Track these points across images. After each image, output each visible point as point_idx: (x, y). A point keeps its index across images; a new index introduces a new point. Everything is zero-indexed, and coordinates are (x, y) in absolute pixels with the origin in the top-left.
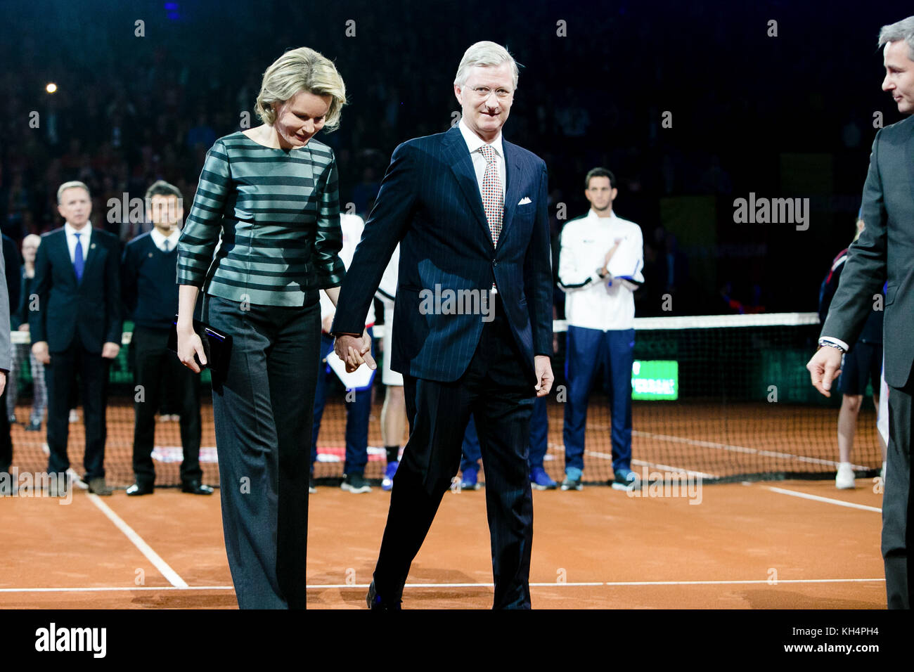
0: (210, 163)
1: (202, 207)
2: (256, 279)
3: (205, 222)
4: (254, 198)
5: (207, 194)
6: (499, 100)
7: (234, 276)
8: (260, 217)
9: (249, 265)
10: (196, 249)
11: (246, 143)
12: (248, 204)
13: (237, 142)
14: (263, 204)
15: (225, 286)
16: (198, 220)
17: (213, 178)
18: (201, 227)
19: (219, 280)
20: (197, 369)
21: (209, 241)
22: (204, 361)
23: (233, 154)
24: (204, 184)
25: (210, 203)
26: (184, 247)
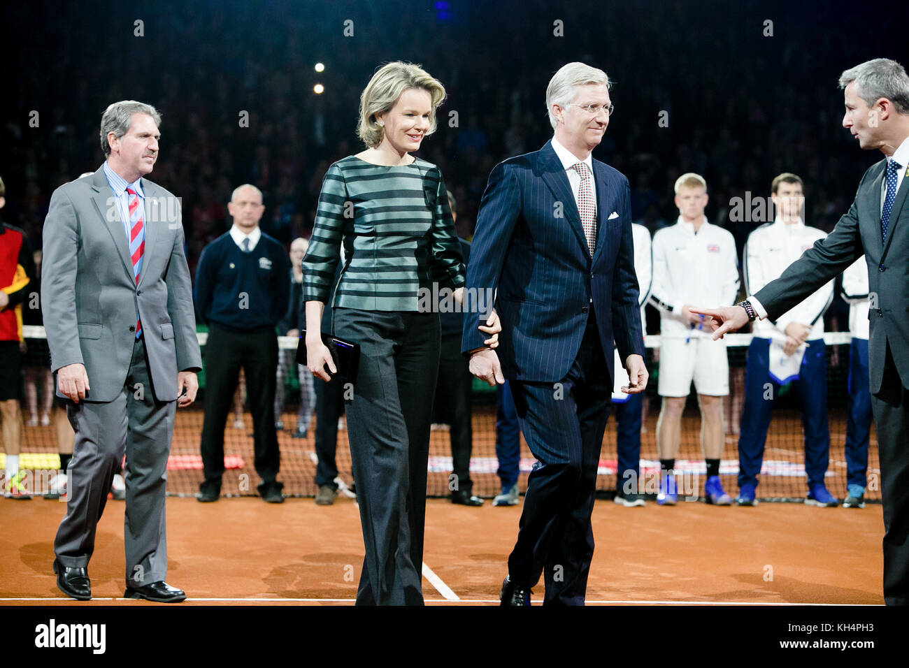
0: (328, 187)
1: (324, 227)
2: (382, 288)
3: (327, 241)
4: (373, 211)
5: (328, 215)
7: (362, 287)
8: (380, 229)
9: (375, 276)
10: (321, 267)
11: (358, 164)
12: (368, 218)
13: (351, 164)
14: (380, 216)
15: (355, 297)
16: (320, 239)
17: (333, 199)
18: (323, 246)
19: (348, 293)
20: (328, 378)
21: (333, 259)
22: (334, 370)
23: (346, 175)
24: (324, 206)
25: (331, 222)
26: (309, 265)
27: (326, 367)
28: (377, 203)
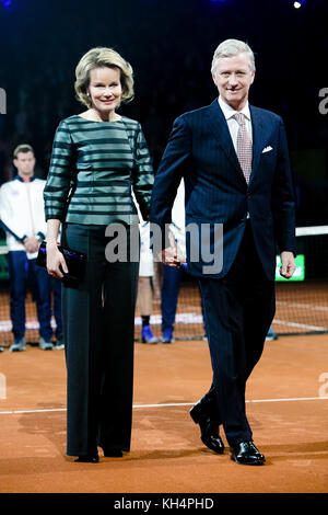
0: (59, 137)
1: (57, 165)
2: (97, 208)
3: (59, 175)
4: (90, 153)
5: (59, 157)
6: (239, 79)
7: (82, 208)
8: (96, 165)
9: (92, 200)
10: (57, 194)
11: (80, 120)
12: (87, 158)
13: (73, 121)
14: (96, 156)
15: (77, 215)
16: (55, 174)
17: (62, 145)
18: (57, 179)
20: (62, 276)
21: (64, 189)
22: (66, 270)
23: (71, 127)
24: (57, 151)
25: (62, 162)
26: (48, 194)
27: (60, 267)
28: (94, 147)
